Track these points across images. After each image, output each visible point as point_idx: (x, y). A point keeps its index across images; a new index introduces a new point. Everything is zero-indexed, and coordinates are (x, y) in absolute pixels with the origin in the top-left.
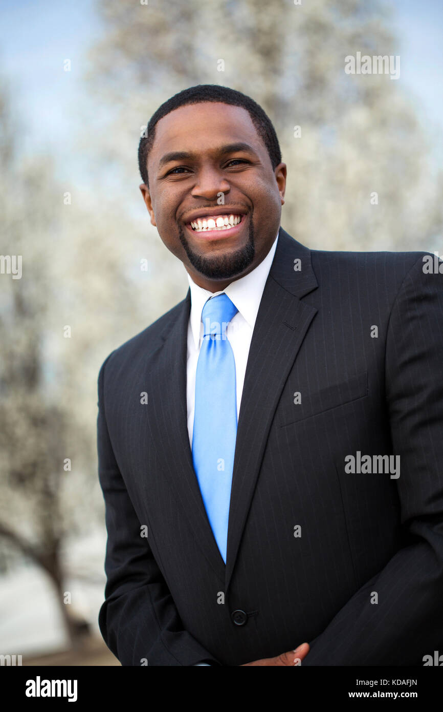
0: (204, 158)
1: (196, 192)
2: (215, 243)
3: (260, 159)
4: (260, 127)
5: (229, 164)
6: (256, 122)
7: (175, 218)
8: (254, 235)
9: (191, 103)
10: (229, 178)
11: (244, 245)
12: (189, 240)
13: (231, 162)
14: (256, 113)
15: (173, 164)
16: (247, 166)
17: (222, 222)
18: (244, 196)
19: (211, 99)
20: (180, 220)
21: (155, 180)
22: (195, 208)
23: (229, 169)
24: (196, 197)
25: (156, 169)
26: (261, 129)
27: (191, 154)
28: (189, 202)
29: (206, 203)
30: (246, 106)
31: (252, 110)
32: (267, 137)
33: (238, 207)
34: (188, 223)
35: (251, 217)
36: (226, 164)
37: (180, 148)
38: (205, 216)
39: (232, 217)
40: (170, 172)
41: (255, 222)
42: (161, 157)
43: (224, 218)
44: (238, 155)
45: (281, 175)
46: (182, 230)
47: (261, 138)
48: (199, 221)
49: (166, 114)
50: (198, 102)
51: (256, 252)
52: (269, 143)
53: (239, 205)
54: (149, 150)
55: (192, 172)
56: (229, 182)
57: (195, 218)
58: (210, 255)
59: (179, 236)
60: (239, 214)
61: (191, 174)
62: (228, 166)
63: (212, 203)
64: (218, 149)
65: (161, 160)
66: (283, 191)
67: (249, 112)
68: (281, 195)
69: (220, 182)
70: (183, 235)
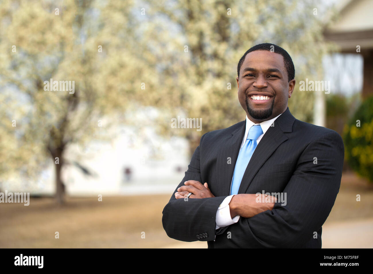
0: (261, 72)
1: (254, 84)
2: (258, 105)
3: (283, 76)
4: (286, 64)
5: (270, 76)
6: (285, 61)
7: (245, 93)
8: (274, 106)
9: (260, 50)
10: (268, 82)
11: (269, 108)
12: (249, 102)
13: (271, 76)
14: (286, 58)
15: (248, 72)
16: (277, 78)
17: (262, 98)
18: (273, 90)
19: (268, 49)
20: (247, 94)
21: (241, 77)
22: (253, 91)
23: (269, 78)
24: (254, 86)
25: (242, 73)
26: (287, 65)
27: (256, 70)
28: (251, 88)
29: (257, 90)
30: (283, 54)
31: (285, 56)
32: (289, 68)
33: (270, 94)
34: (250, 96)
35: (274, 99)
36: (269, 76)
37: (252, 66)
38: (256, 95)
39: (267, 97)
40: (246, 75)
41: (275, 101)
42: (244, 69)
43: (263, 97)
44: (274, 73)
45: (292, 84)
46: (247, 98)
47: (285, 68)
48: (254, 96)
49: (250, 52)
50: (263, 50)
51: (273, 112)
52: (289, 71)
53: (270, 93)
54: (241, 65)
55: (255, 77)
56: (268, 84)
57: (253, 95)
58: (255, 109)
59: (245, 100)
60: (269, 96)
61: (254, 78)
62: (269, 77)
63: (260, 90)
64: (266, 69)
65: (244, 70)
66: (292, 91)
67: (284, 57)
68: (290, 93)
69: (264, 83)
70: (247, 100)
